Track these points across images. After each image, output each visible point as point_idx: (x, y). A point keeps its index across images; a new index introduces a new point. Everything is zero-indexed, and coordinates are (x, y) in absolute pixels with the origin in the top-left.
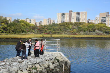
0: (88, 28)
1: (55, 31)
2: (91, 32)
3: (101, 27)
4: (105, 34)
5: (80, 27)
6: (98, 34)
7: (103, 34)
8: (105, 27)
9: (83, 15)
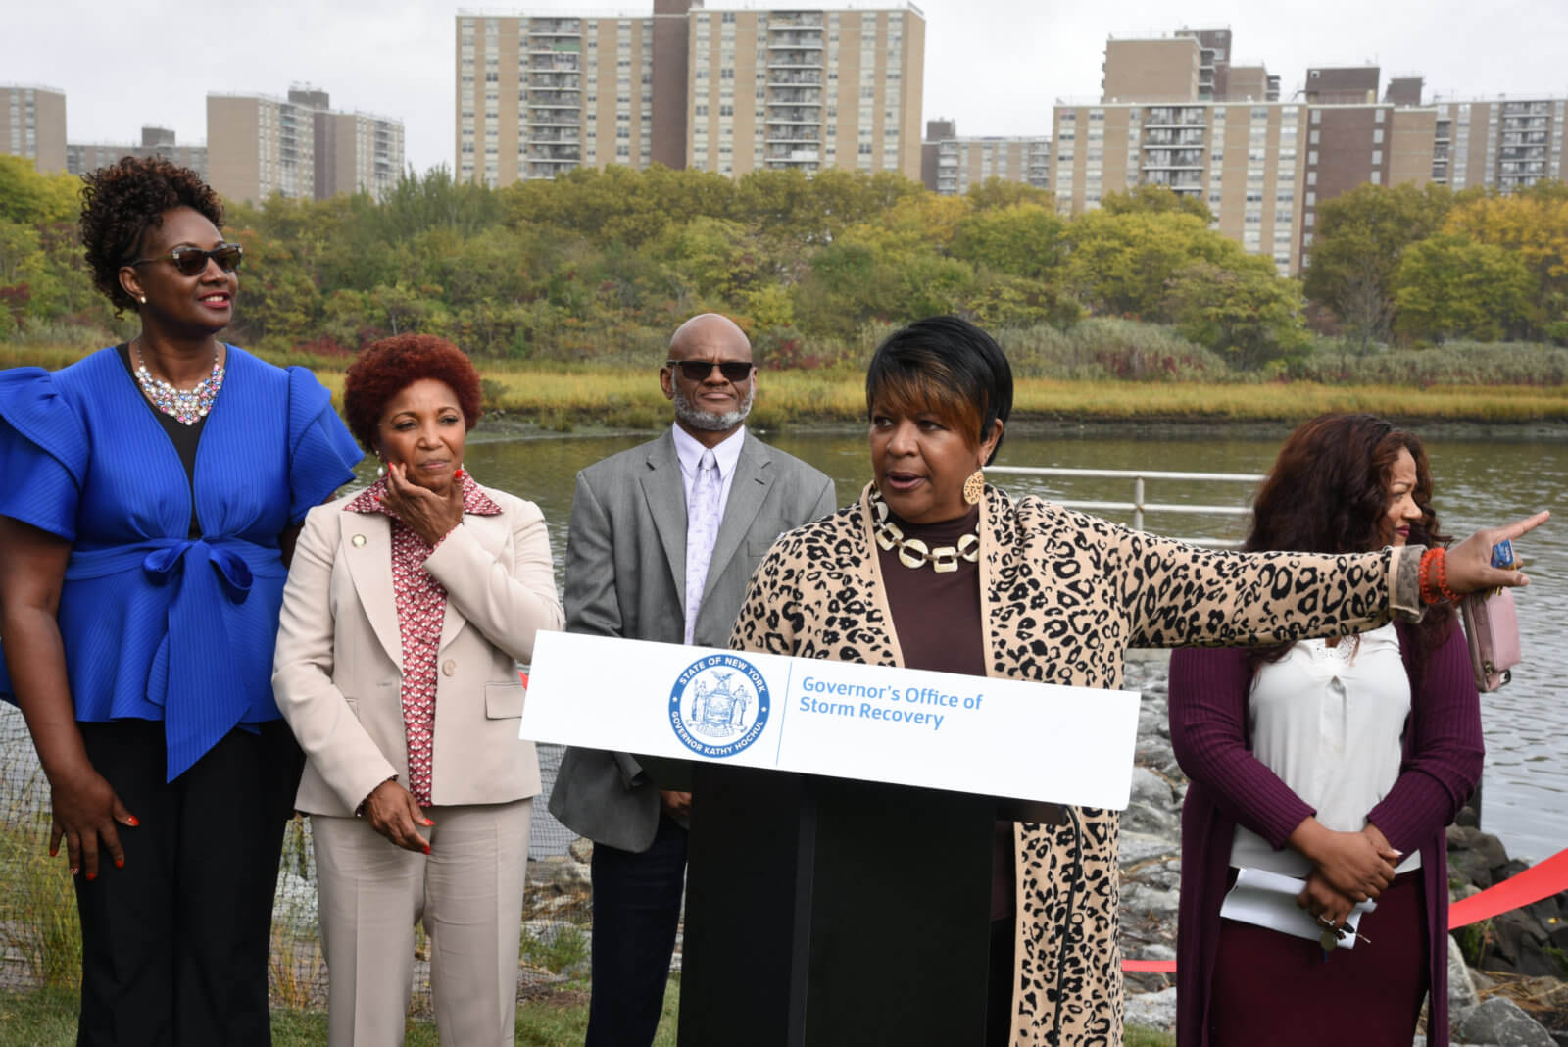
0: (965, 268)
1: (465, 316)
2: (1025, 324)
3: (1155, 255)
4: (1217, 364)
5: (855, 258)
6: (1123, 367)
7: (1187, 371)
8: (1209, 255)
9: (868, 56)
